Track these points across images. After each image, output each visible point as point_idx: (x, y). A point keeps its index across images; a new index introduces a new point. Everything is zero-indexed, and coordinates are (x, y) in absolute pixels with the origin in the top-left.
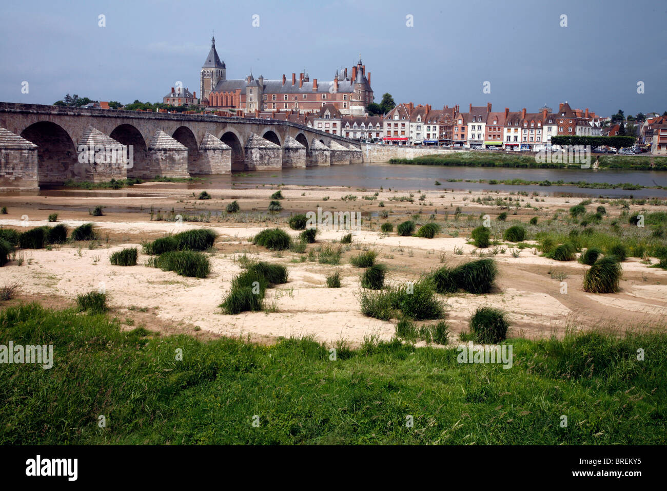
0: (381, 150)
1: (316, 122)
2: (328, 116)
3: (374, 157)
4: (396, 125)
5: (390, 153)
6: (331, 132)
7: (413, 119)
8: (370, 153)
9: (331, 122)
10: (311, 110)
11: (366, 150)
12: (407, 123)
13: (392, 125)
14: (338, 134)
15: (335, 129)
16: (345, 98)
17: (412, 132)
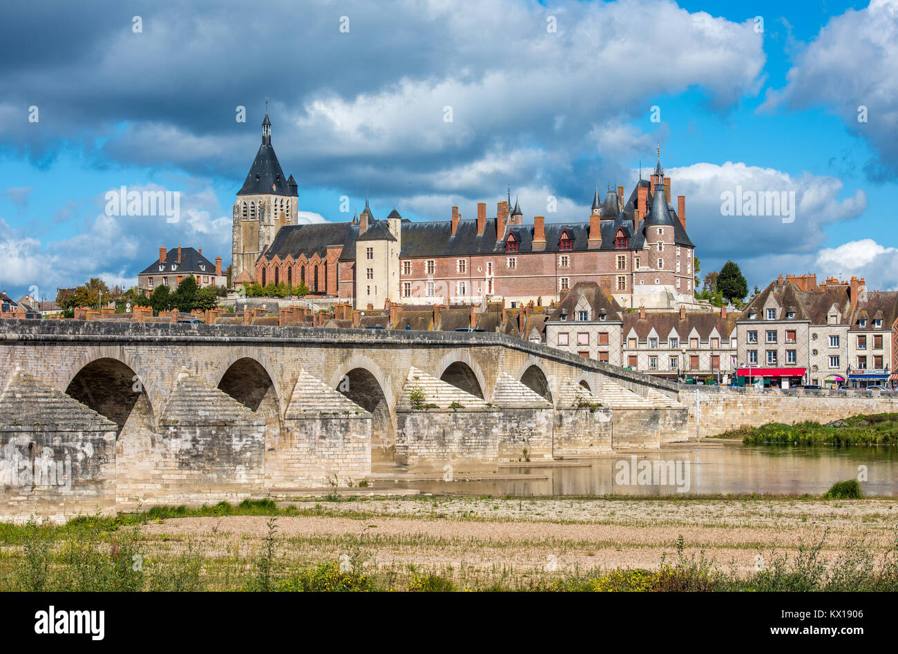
0: (736, 402)
1: (553, 330)
2: (586, 313)
3: (715, 423)
4: (773, 335)
5: (761, 409)
6: (594, 356)
7: (819, 318)
8: (705, 412)
9: (595, 330)
10: (535, 299)
11: (695, 404)
12: (802, 329)
13: (762, 337)
14: (614, 360)
15: (604, 348)
16: (622, 265)
17: (815, 352)
